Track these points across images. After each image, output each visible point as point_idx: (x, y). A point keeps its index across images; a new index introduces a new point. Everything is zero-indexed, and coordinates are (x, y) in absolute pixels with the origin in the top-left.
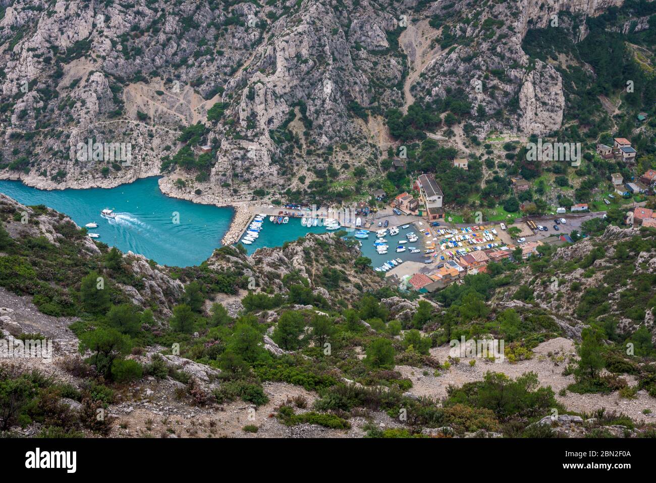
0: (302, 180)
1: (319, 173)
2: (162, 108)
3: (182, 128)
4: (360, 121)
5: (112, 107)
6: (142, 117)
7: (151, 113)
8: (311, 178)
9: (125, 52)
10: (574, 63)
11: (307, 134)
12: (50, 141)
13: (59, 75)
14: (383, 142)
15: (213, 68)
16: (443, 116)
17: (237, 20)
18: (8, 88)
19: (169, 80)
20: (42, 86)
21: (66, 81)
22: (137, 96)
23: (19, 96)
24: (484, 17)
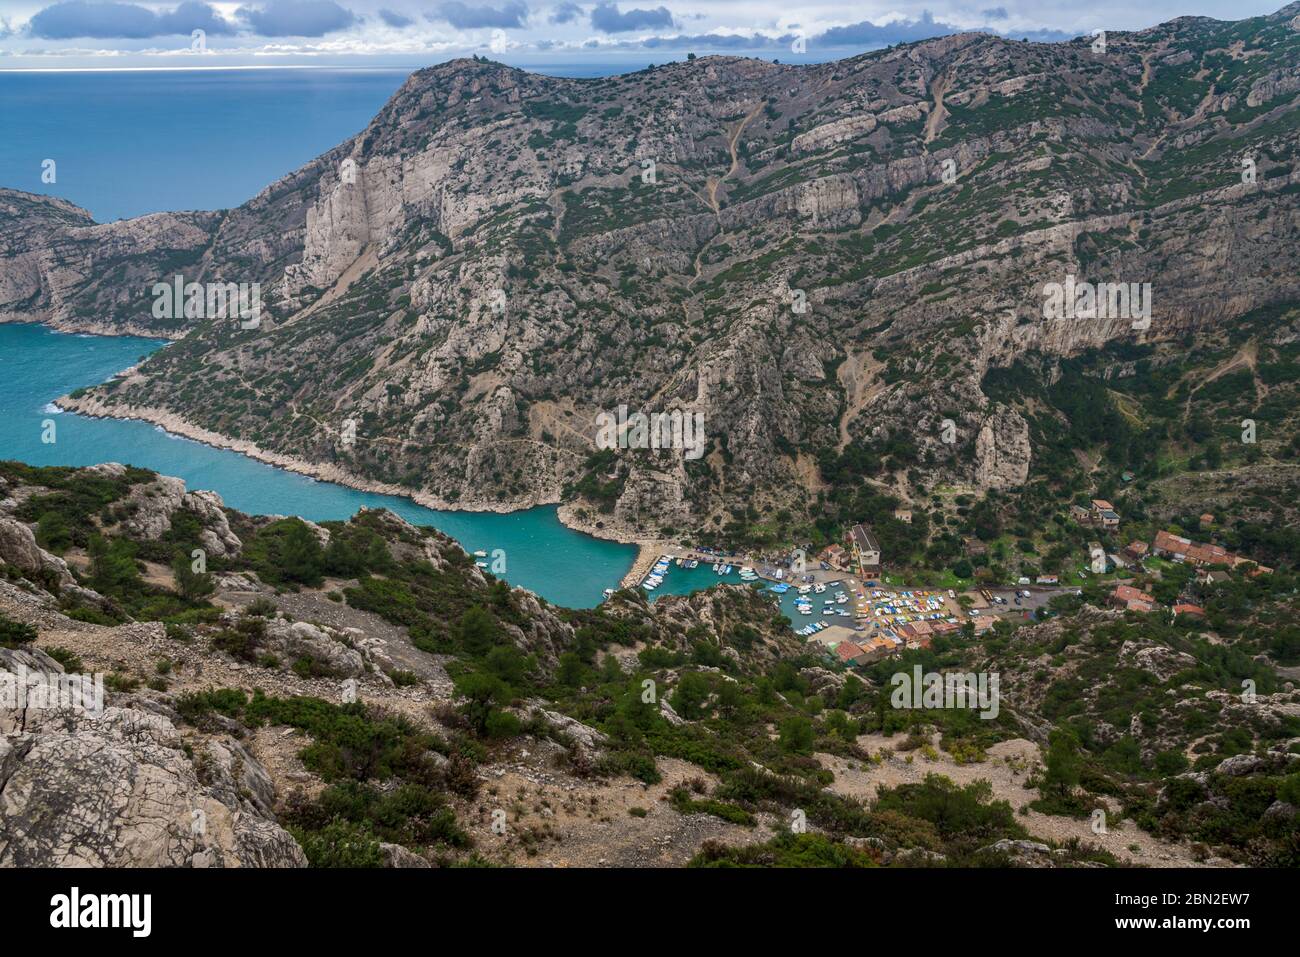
0: (717, 520)
1: (737, 514)
2: (570, 429)
3: (588, 453)
4: (788, 459)
5: (516, 425)
6: (547, 438)
7: (557, 435)
8: (727, 519)
9: (536, 367)
10: (1044, 410)
11: (726, 470)
12: (447, 458)
13: (465, 387)
14: (813, 484)
15: (628, 390)
16: (884, 459)
17: (658, 340)
18: (410, 398)
19: (580, 401)
20: (445, 398)
21: (471, 395)
22: (544, 415)
23: (420, 407)
24: (936, 352)
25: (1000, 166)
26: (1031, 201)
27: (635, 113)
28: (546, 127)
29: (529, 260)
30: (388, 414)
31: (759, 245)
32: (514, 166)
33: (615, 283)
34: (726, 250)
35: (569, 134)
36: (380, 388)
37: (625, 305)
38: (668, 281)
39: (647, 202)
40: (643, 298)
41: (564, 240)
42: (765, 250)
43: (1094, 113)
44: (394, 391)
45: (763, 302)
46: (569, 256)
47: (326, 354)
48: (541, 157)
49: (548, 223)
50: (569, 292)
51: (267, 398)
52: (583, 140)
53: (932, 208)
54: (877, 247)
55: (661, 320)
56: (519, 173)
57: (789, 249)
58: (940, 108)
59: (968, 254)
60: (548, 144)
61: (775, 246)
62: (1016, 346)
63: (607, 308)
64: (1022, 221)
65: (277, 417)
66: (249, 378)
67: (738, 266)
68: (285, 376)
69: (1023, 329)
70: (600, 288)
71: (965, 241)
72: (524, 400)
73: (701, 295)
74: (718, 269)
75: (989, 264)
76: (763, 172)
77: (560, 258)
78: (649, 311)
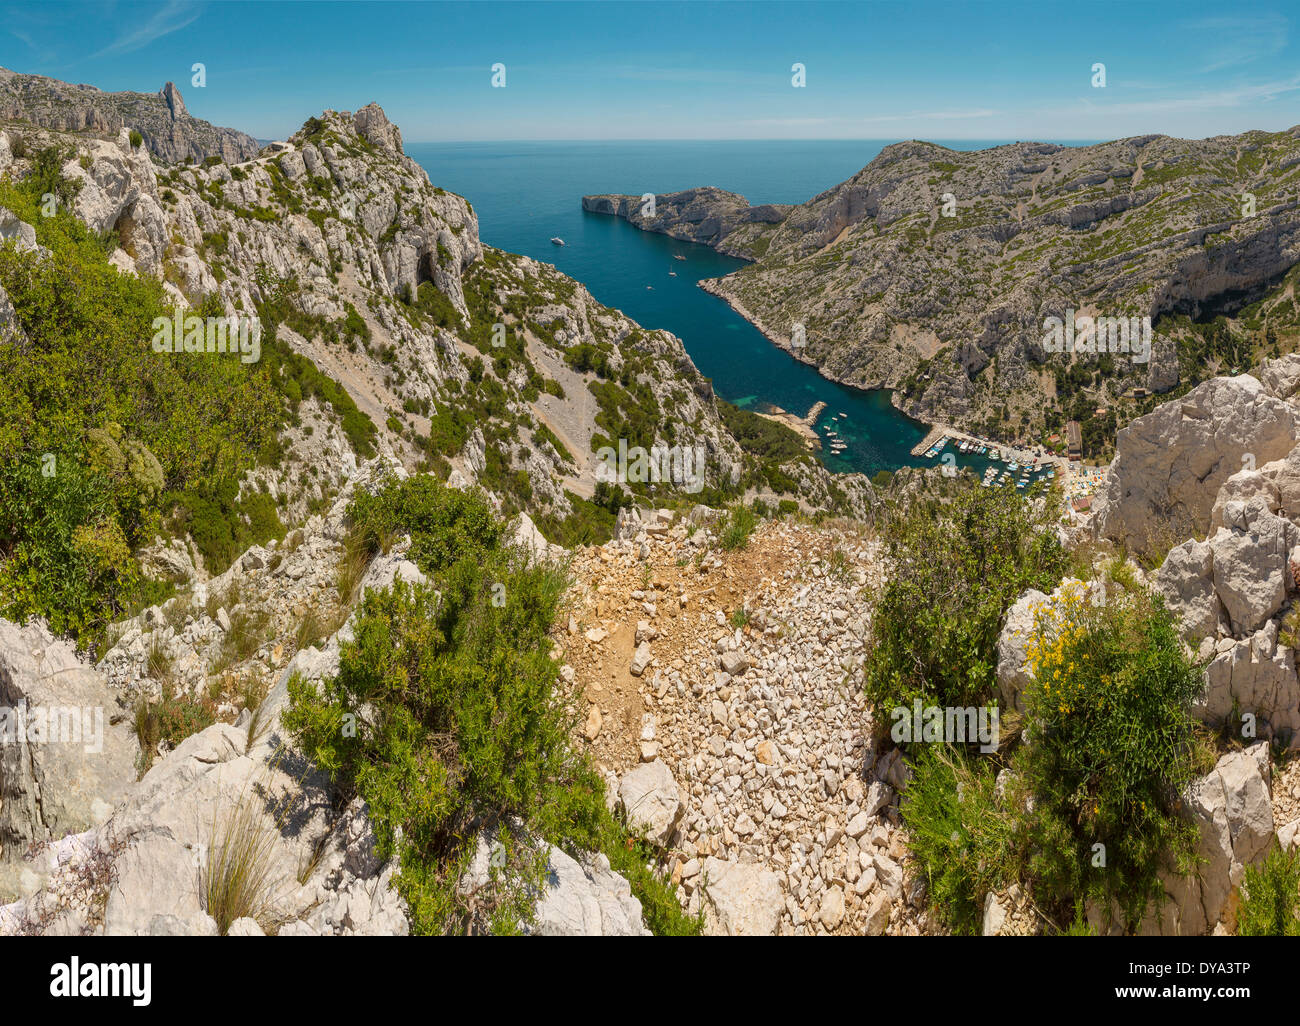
0: (984, 413)
1: (997, 410)
2: (914, 344)
3: (920, 360)
4: (1036, 373)
5: (882, 335)
6: (899, 348)
7: (904, 346)
8: (990, 413)
9: (902, 304)
11: (995, 379)
12: (841, 349)
13: (861, 311)
14: (1051, 392)
15: (951, 323)
16: (1094, 374)
17: (972, 294)
18: (835, 311)
19: (923, 326)
20: (850, 314)
21: (863, 315)
22: (900, 331)
23: (837, 317)
24: (1128, 304)
25: (1167, 199)
26: (1179, 217)
27: (983, 169)
28: (938, 175)
29: (911, 243)
30: (821, 319)
31: (1039, 241)
32: (918, 194)
33: (955, 259)
34: (1021, 243)
35: (948, 178)
36: (821, 304)
37: (957, 272)
38: (986, 259)
39: (981, 215)
40: (969, 268)
41: (933, 234)
42: (1041, 244)
43: (1216, 173)
44: (827, 307)
45: (1033, 274)
46: (933, 243)
47: (807, 281)
48: (931, 190)
49: (927, 224)
50: (928, 262)
51: (774, 299)
52: (955, 182)
53: (1134, 221)
54: (1104, 242)
55: (976, 281)
56: (919, 197)
57: (1053, 243)
58: (1140, 169)
59: (1147, 246)
60: (935, 183)
61: (1045, 241)
62: (1173, 298)
63: (947, 273)
64: (1175, 228)
65: (776, 309)
66: (772, 287)
67: (1025, 253)
68: (786, 290)
69: (1177, 287)
70: (946, 262)
71: (1147, 239)
72: (890, 321)
73: (1003, 268)
74: (1015, 253)
75: (1158, 252)
76: (1047, 202)
77: (928, 244)
78: (972, 276)
